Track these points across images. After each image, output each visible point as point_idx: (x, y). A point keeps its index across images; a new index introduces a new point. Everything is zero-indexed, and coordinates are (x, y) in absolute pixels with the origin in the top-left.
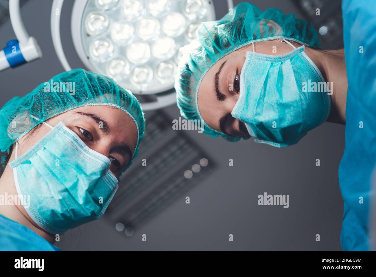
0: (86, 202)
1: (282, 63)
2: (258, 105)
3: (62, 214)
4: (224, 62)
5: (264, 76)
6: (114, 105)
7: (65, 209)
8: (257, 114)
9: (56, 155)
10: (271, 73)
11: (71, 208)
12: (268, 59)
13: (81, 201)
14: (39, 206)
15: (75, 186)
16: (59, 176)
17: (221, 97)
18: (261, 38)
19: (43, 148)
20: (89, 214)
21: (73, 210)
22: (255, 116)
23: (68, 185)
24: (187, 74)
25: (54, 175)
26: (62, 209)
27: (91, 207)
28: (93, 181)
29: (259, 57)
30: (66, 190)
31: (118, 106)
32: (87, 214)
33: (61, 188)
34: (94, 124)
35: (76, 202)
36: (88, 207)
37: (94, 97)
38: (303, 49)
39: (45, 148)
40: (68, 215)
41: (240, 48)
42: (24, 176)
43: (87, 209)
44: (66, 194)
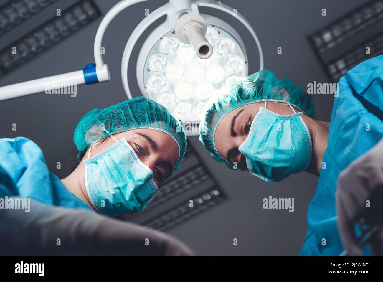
0: (131, 199)
1: (284, 121)
2: (260, 146)
3: (113, 205)
4: (242, 109)
5: (269, 127)
6: (164, 131)
7: (115, 202)
8: (258, 153)
9: (116, 162)
10: (275, 126)
11: (119, 201)
12: (275, 116)
13: (127, 199)
14: (98, 196)
15: (125, 186)
16: (115, 177)
17: (234, 134)
18: (273, 99)
19: (108, 155)
20: (132, 209)
21: (121, 203)
22: (256, 154)
23: (121, 185)
24: (212, 111)
25: (112, 175)
26: (114, 201)
27: (134, 203)
28: (138, 186)
29: (268, 113)
30: (119, 188)
31: (167, 132)
32: (130, 208)
33: (115, 186)
34: (147, 143)
35: (124, 198)
36: (131, 203)
37: (150, 123)
38: (301, 114)
39: (109, 155)
40: (117, 206)
41: (256, 103)
42: (92, 172)
43: (131, 204)
44: (118, 191)
